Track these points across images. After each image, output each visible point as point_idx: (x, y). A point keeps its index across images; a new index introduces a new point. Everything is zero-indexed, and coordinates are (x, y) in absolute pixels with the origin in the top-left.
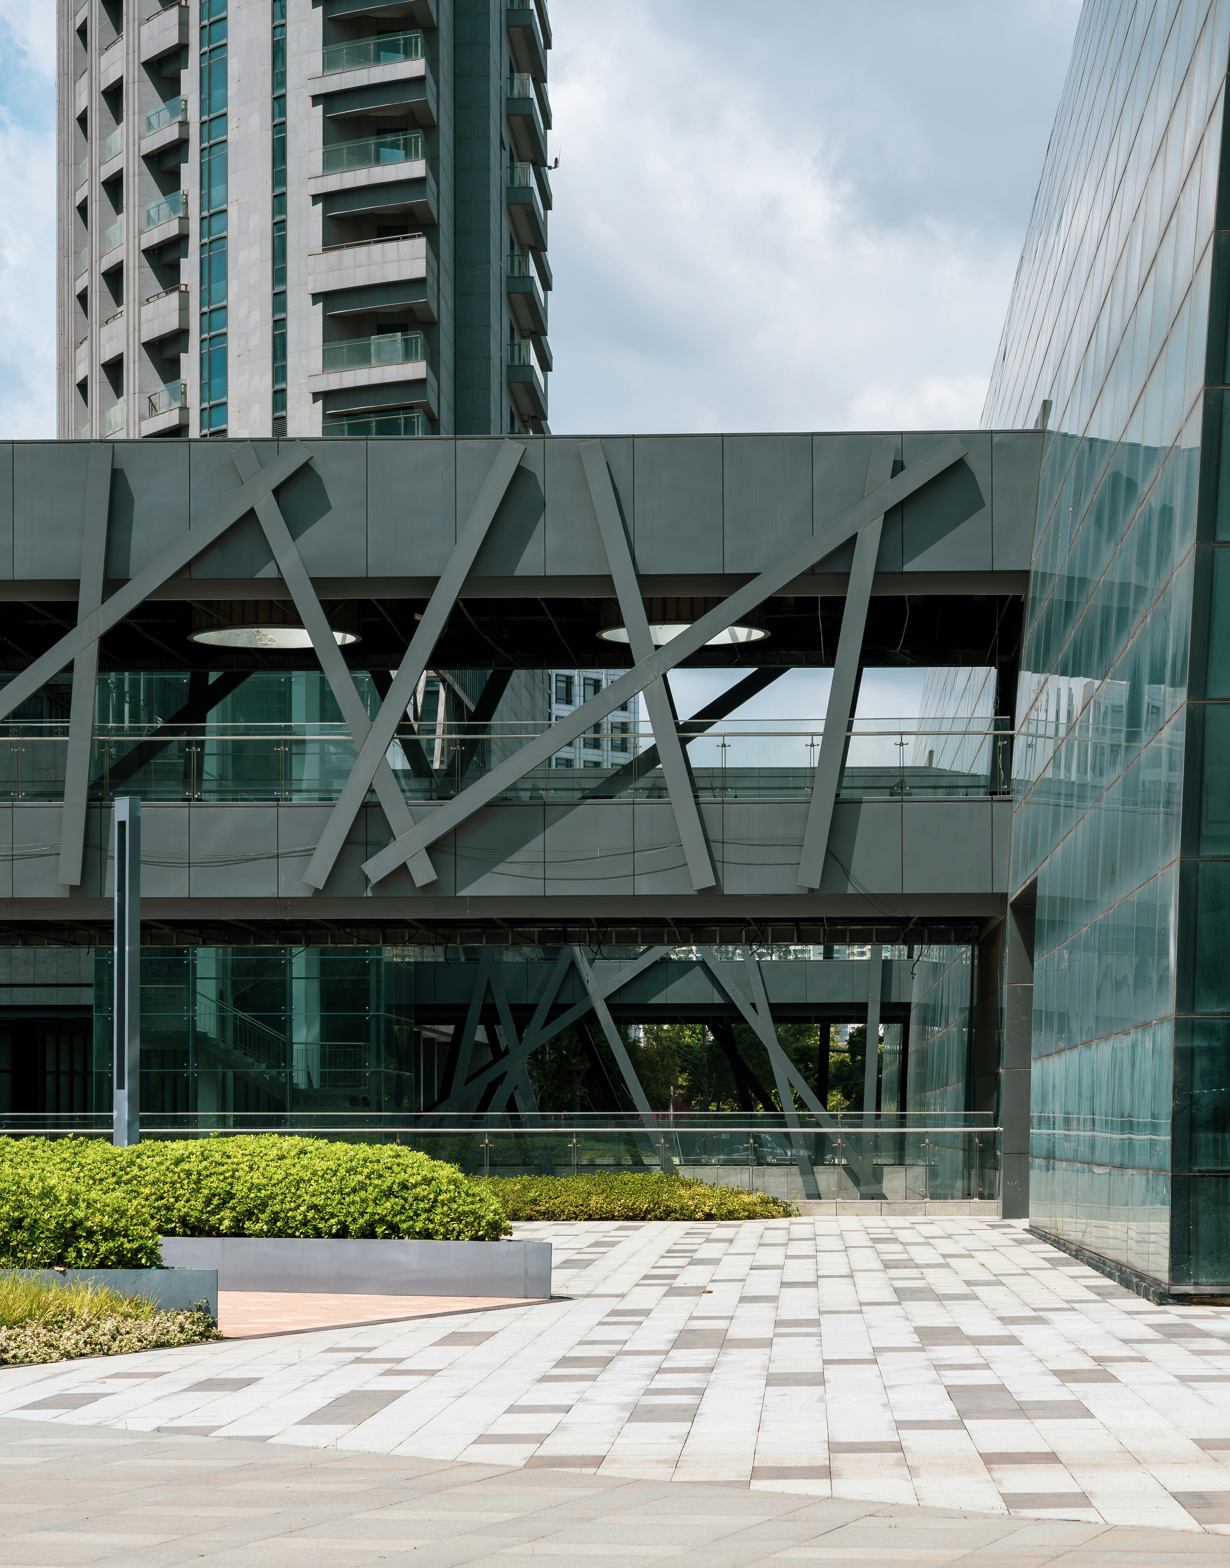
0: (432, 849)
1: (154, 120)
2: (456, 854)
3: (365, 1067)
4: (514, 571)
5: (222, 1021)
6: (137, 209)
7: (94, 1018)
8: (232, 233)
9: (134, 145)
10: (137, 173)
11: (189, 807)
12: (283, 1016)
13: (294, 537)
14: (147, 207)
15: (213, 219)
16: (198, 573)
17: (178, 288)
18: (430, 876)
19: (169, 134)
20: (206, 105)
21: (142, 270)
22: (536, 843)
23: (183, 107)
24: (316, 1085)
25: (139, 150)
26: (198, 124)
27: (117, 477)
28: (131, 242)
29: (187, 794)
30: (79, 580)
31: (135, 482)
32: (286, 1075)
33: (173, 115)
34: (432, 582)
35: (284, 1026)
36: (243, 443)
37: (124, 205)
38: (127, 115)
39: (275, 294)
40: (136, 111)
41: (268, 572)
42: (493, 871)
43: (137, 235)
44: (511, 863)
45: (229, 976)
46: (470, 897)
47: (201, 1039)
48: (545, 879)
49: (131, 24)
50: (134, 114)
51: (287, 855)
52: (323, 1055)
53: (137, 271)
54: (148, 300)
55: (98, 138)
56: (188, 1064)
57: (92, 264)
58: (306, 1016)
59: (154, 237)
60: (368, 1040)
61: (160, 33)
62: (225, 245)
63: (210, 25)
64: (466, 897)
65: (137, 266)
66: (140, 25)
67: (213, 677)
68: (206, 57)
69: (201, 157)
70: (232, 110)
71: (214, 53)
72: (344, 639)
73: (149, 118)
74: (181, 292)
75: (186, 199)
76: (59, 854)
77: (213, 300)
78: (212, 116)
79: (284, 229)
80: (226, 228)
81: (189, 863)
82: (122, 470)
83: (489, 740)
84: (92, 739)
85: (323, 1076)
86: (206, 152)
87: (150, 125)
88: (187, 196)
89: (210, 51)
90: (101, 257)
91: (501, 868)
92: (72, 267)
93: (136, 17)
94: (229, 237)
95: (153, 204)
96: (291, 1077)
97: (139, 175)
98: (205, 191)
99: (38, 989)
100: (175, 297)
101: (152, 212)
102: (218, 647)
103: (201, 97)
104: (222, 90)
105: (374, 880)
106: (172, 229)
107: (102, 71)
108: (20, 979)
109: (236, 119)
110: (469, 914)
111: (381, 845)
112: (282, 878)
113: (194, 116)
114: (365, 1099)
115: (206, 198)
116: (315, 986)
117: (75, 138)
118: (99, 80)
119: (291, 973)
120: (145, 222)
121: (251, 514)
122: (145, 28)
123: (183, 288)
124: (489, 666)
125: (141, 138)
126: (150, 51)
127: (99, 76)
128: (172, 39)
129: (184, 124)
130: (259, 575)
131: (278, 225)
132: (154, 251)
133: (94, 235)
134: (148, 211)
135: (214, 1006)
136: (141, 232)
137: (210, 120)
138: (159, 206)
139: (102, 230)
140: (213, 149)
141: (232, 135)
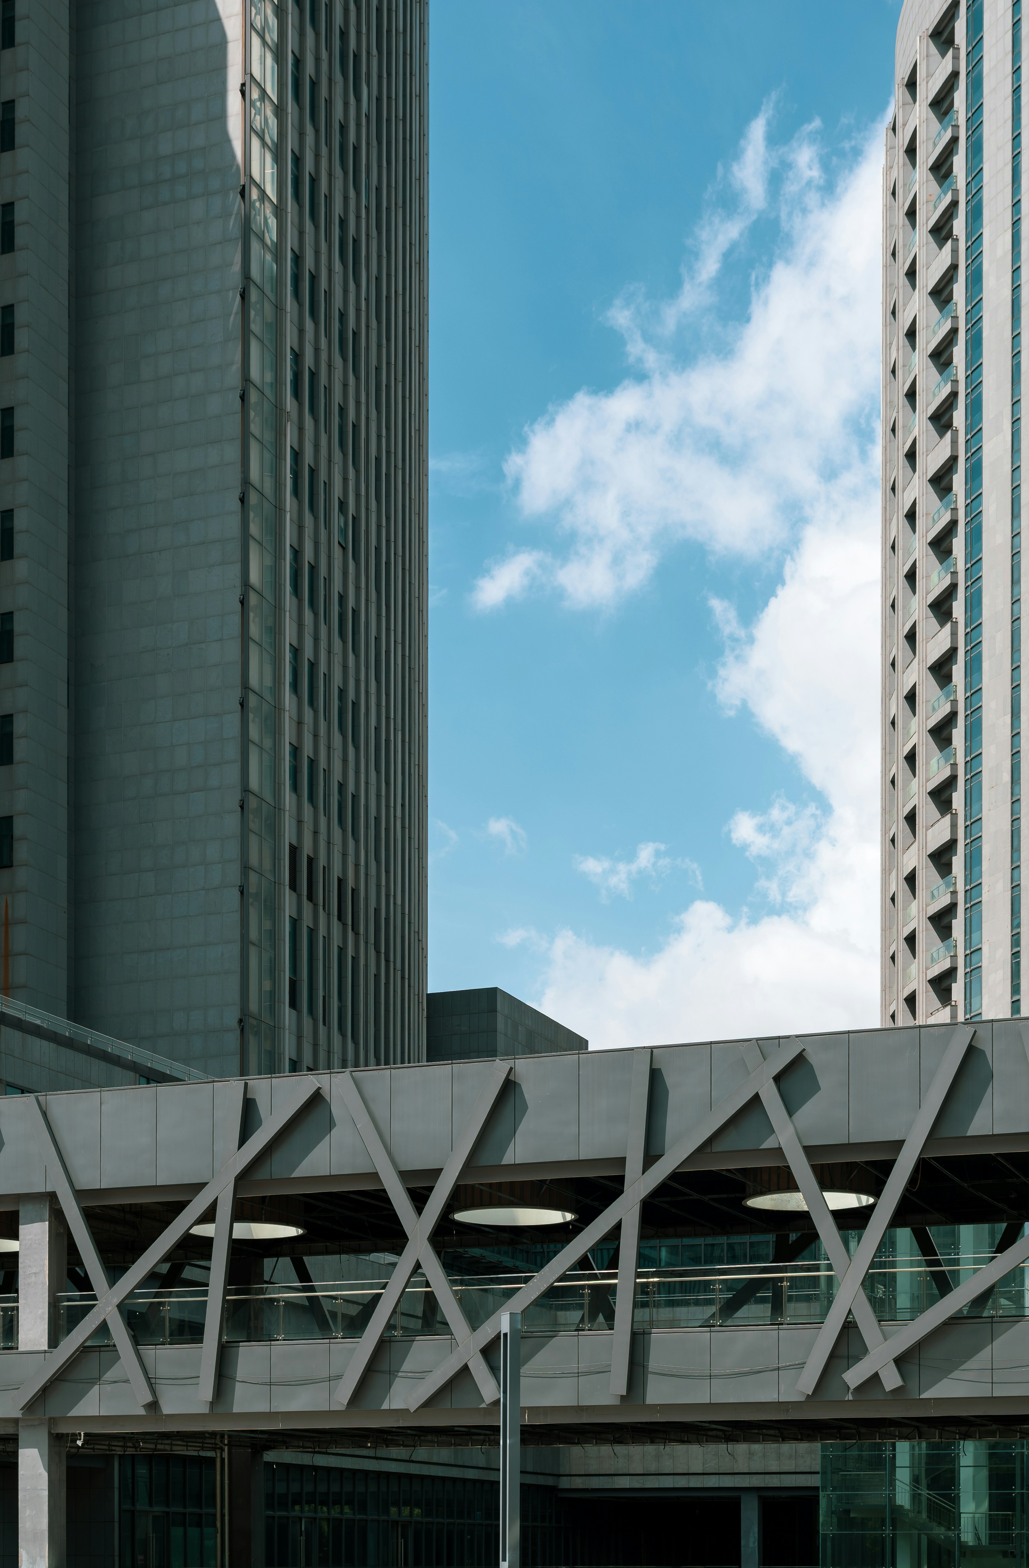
0: (900, 1361)
1: (935, 893)
2: (919, 1365)
3: (1013, 1530)
4: (966, 1132)
5: (915, 1497)
6: (924, 953)
7: (820, 1495)
8: (985, 963)
9: (923, 910)
10: (924, 929)
11: (710, 1332)
12: (953, 1493)
13: (790, 1114)
14: (931, 951)
15: (973, 955)
16: (718, 1147)
17: (950, 1004)
18: (898, 1382)
19: (945, 901)
20: (968, 879)
21: (928, 994)
22: (985, 1353)
23: (954, 882)
24: (984, 1541)
25: (926, 914)
26: (964, 892)
27: (655, 1077)
28: (921, 976)
29: (711, 1322)
30: (625, 1158)
31: (670, 1079)
32: (955, 1535)
33: (948, 886)
34: (898, 1145)
35: (955, 1500)
36: (749, 1042)
37: (917, 952)
38: (919, 891)
39: (1013, 1002)
40: (924, 888)
41: (768, 1144)
42: (949, 1377)
43: (924, 970)
44: (964, 1370)
45: (923, 1465)
46: (934, 1399)
47: (896, 1510)
48: (992, 1383)
49: (921, 830)
50: (923, 890)
51: (786, 1368)
52: (991, 1521)
53: (924, 994)
54: (931, 1014)
55: (902, 909)
56: (886, 1528)
57: (898, 993)
58: (974, 1494)
59: (936, 971)
60: (1014, 1510)
61: (939, 834)
62: (981, 972)
63: (971, 824)
64: (930, 1399)
65: (924, 992)
66: (927, 830)
67: (793, 1237)
68: (969, 846)
69: (965, 914)
70: (985, 880)
71: (973, 843)
72: (868, 1200)
73: (932, 891)
74: (952, 1006)
75: (956, 943)
76: (610, 1371)
77: (973, 1010)
78: (972, 886)
79: (1019, 957)
80: (981, 961)
81: (710, 1376)
82: (660, 1070)
83: (958, 1270)
84: (635, 1282)
85: (991, 1537)
86: (968, 911)
87: (933, 896)
88: (956, 941)
89: (971, 842)
90: (903, 988)
91: (956, 1374)
92: (887, 997)
93: (924, 825)
94: (983, 967)
95: (935, 949)
96: (959, 1538)
97: (926, 930)
98: (968, 937)
99: (798, 1476)
100: (948, 1008)
101: (934, 955)
102: (772, 1211)
103: (965, 874)
104: (979, 868)
105: (852, 1387)
106: (946, 965)
107: (904, 864)
108: (785, 1469)
109: (987, 886)
110: (933, 1413)
111: (858, 1359)
112: (782, 1387)
113: (961, 888)
114: (1012, 1553)
115: (968, 941)
116: (984, 1473)
117: (890, 912)
118: (903, 870)
119: (959, 1463)
120: (930, 961)
121: (756, 1098)
122: (930, 832)
123: (953, 1003)
124: (1001, 1221)
125: (927, 906)
126: (933, 847)
127: (903, 867)
128: (946, 837)
129: (954, 893)
130: (763, 1146)
131: (1015, 955)
132: (936, 980)
133: (899, 974)
134: (932, 954)
135: (908, 1488)
136: (927, 969)
137: (971, 889)
138: (938, 950)
139: (904, 970)
140: (973, 908)
141: (985, 898)
